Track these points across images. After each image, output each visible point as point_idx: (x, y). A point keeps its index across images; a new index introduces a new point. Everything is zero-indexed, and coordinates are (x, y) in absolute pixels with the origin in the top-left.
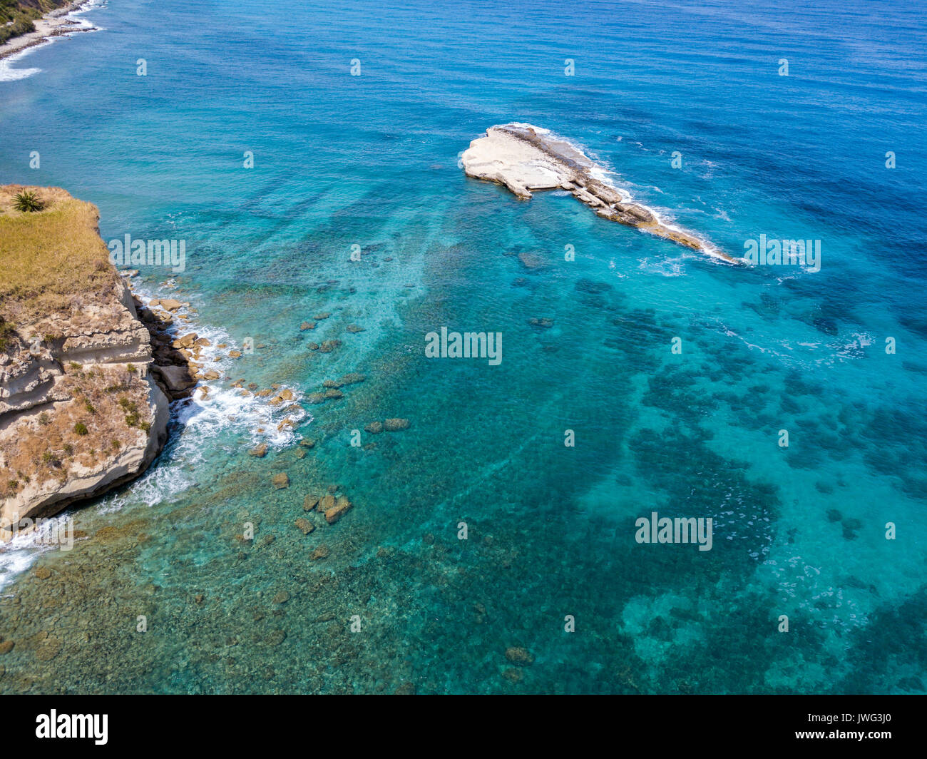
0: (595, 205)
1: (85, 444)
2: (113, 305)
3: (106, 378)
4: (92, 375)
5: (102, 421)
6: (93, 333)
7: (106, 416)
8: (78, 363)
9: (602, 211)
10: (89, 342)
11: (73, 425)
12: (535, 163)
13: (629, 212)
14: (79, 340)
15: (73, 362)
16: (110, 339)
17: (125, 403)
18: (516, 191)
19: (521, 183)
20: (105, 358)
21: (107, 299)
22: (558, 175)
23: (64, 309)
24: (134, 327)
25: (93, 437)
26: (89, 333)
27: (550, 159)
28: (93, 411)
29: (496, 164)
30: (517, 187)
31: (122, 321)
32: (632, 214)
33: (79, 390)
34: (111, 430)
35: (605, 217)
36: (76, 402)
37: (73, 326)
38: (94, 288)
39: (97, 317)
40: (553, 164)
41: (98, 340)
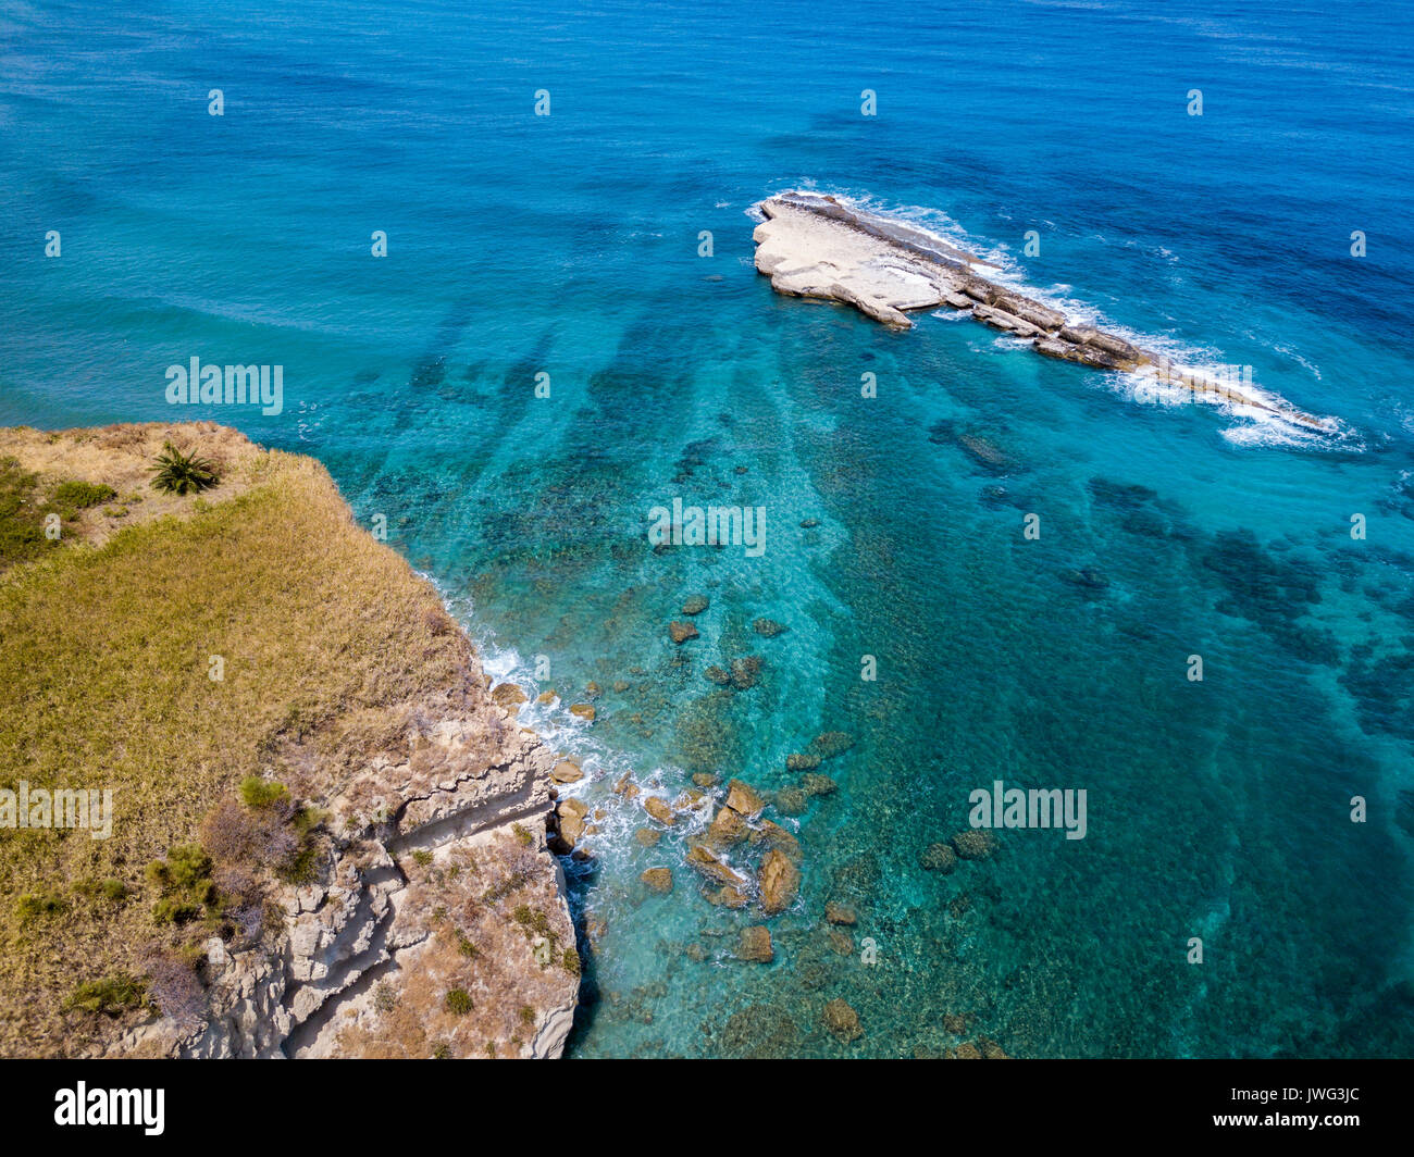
0: (1026, 333)
1: (472, 1034)
2: (482, 709)
3: (481, 869)
4: (455, 871)
5: (492, 969)
6: (458, 781)
7: (494, 955)
8: (423, 849)
9: (1045, 345)
10: (451, 803)
11: (440, 993)
12: (881, 261)
13: (1092, 343)
14: (432, 805)
15: (415, 849)
16: (488, 789)
17: (523, 916)
18: (881, 316)
19: (884, 302)
20: (473, 826)
21: (470, 699)
22: (929, 280)
23: (395, 743)
24: (527, 746)
25: (484, 1010)
26: (451, 785)
27: (902, 253)
28: (471, 951)
29: (823, 267)
30: (881, 308)
31: (506, 741)
32: (1096, 346)
33: (440, 913)
34: (513, 984)
35: (1055, 356)
36: (438, 940)
37: (418, 777)
38: (443, 679)
39: (458, 745)
40: (912, 262)
41: (466, 796)
